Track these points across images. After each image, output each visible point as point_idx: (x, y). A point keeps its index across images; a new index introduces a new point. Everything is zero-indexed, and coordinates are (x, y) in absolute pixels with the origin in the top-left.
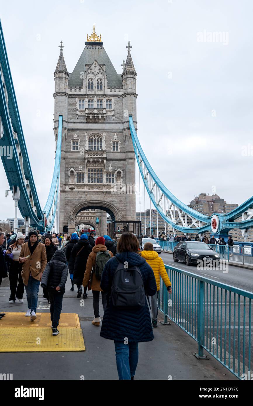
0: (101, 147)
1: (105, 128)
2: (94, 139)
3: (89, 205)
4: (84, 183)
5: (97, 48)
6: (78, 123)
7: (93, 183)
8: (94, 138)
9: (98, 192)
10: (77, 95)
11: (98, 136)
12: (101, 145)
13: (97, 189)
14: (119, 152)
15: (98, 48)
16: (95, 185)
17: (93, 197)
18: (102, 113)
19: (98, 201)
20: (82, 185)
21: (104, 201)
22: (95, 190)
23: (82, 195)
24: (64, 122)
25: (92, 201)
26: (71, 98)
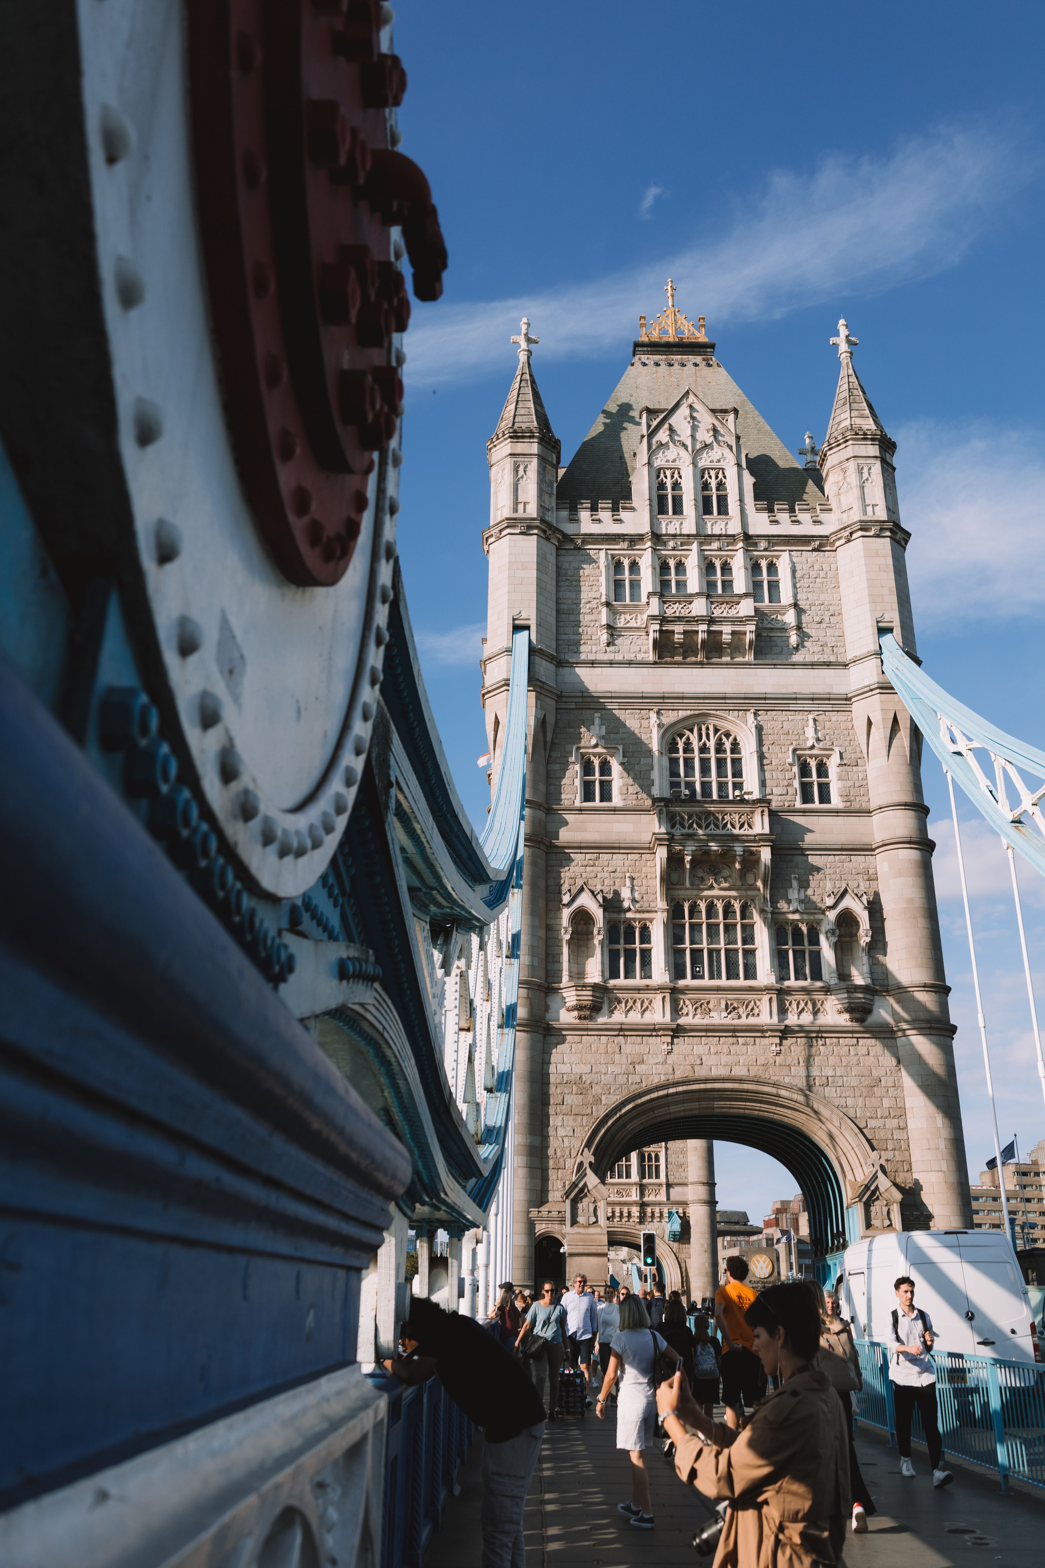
0: (738, 786)
1: (756, 690)
2: (696, 745)
3: (688, 1106)
4: (650, 977)
5: (690, 365)
6: (611, 663)
7: (702, 977)
8: (694, 739)
9: (734, 1031)
10: (606, 535)
11: (716, 730)
12: (738, 773)
13: (730, 1009)
14: (837, 812)
15: (696, 365)
16: (718, 989)
17: (709, 1060)
18: (732, 613)
19: (740, 1081)
20: (638, 990)
21: (775, 1085)
22: (718, 1018)
23: (644, 1049)
24: (538, 659)
25: (706, 1081)
26: (576, 552)
